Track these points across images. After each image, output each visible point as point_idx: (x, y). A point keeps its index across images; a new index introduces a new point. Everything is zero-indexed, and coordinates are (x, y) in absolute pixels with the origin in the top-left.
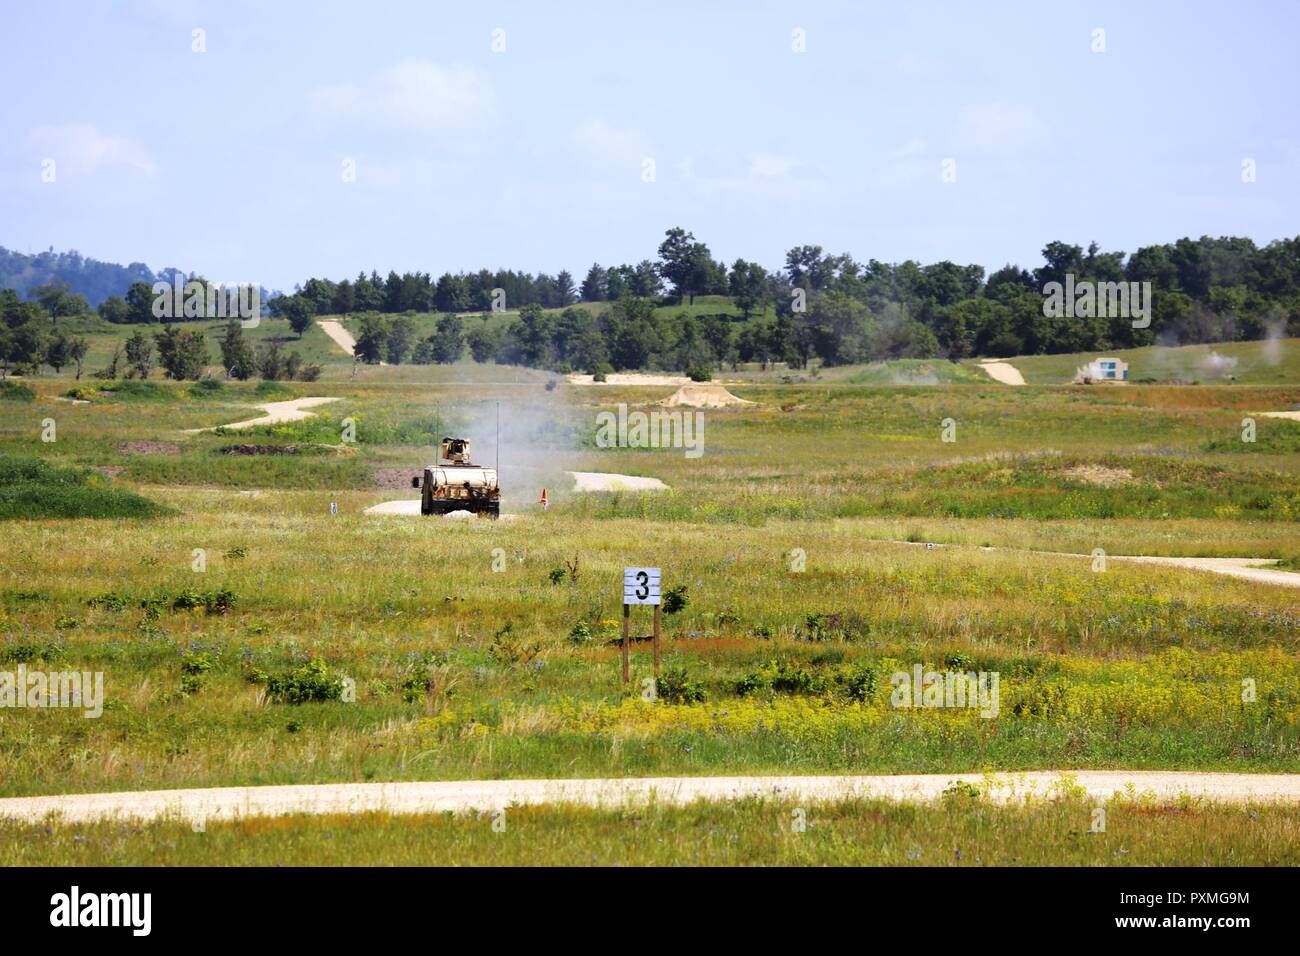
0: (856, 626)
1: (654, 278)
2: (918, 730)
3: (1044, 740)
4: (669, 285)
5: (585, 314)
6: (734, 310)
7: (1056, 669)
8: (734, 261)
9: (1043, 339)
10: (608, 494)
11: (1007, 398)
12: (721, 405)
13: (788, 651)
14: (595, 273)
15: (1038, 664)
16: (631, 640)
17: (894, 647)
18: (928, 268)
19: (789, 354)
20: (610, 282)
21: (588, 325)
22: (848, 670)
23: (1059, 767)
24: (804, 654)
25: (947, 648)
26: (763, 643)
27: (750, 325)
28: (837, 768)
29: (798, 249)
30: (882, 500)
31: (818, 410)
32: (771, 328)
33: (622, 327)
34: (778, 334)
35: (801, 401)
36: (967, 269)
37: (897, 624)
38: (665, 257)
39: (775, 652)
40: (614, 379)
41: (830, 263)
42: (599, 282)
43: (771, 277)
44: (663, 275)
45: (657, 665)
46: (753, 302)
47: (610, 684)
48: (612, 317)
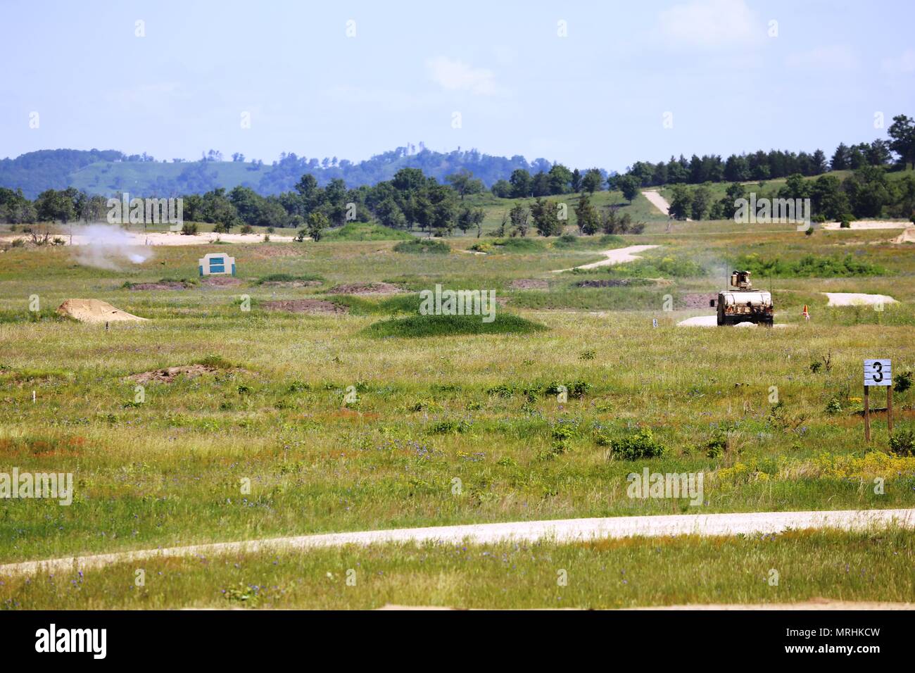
1: (885, 152)
4: (896, 156)
5: (834, 180)
10: (852, 307)
14: (841, 150)
16: (871, 411)
20: (852, 156)
21: (837, 187)
33: (860, 188)
38: (893, 136)
40: (855, 225)
42: (844, 157)
44: (891, 150)
45: (890, 429)
47: (857, 443)
48: (854, 181)
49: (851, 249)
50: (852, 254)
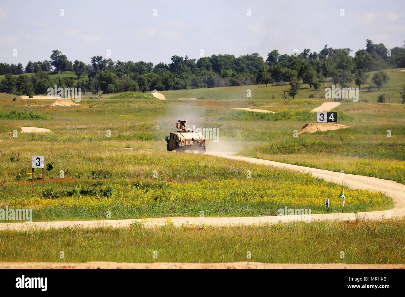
0: (107, 174)
1: (49, 66)
2: (125, 206)
3: (163, 208)
4: (54, 68)
5: (26, 77)
6: (74, 76)
7: (168, 186)
8: (75, 61)
9: (171, 86)
10: (31, 133)
11: (159, 104)
12: (70, 106)
13: (85, 182)
14: (30, 64)
15: (163, 185)
16: (35, 179)
17: (119, 181)
18: (136, 63)
19: (92, 90)
20: (35, 67)
21: (28, 80)
22: (103, 188)
23: (167, 216)
24: (90, 182)
25: (135, 181)
26: (78, 179)
27: (80, 80)
28: (98, 218)
29: (95, 57)
30: (118, 135)
31: (100, 107)
32: (86, 81)
33: (38, 81)
34: (89, 83)
35: (95, 104)
36: (148, 64)
37: (120, 173)
38: (53, 59)
39: (81, 182)
40: (35, 97)
41: (105, 61)
42: (31, 67)
43: (87, 66)
44: (52, 65)
45: (43, 187)
46: (81, 73)
47: (28, 193)
48: (35, 78)
49: (33, 108)
50: (33, 110)
